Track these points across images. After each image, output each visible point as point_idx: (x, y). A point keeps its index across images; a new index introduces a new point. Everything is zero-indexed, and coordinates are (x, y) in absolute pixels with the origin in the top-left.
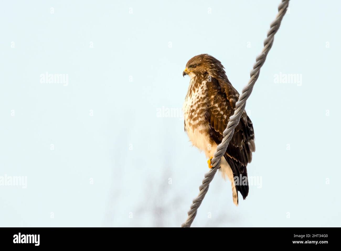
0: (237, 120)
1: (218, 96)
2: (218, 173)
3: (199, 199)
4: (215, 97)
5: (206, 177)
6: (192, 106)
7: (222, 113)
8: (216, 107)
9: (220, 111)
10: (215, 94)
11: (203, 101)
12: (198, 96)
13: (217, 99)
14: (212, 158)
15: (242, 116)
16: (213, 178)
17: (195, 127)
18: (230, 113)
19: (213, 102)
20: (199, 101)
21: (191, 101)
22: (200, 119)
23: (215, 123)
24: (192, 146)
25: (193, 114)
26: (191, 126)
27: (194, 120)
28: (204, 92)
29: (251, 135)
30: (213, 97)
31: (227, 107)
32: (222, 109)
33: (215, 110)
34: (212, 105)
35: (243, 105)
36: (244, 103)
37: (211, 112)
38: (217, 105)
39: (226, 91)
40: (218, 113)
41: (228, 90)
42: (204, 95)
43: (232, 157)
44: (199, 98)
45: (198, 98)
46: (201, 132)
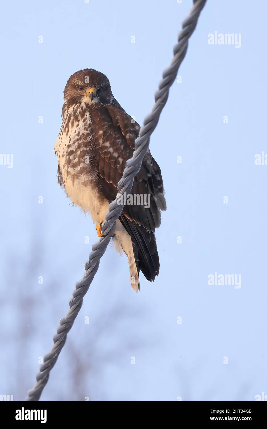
0: (137, 165)
1: (109, 131)
2: (111, 246)
3: (85, 282)
4: (105, 133)
5: (94, 249)
6: (69, 146)
7: (116, 155)
8: (107, 147)
9: (113, 153)
10: (105, 128)
11: (85, 139)
12: (79, 132)
13: (107, 135)
14: (103, 221)
15: (146, 159)
16: (105, 251)
17: (75, 177)
18: (128, 154)
19: (102, 139)
20: (80, 139)
21: (68, 139)
22: (82, 165)
23: (106, 171)
24: (72, 204)
25: (72, 157)
26: (70, 176)
27: (74, 166)
28: (87, 127)
29: (159, 187)
30: (101, 132)
31: (122, 146)
32: (116, 150)
33: (105, 151)
34: (101, 144)
35: (145, 142)
36: (147, 140)
37: (100, 155)
38: (107, 144)
39: (120, 124)
40: (110, 156)
41: (124, 121)
42: (88, 131)
43: (132, 219)
44: (80, 134)
45: (78, 134)
46: (85, 184)
